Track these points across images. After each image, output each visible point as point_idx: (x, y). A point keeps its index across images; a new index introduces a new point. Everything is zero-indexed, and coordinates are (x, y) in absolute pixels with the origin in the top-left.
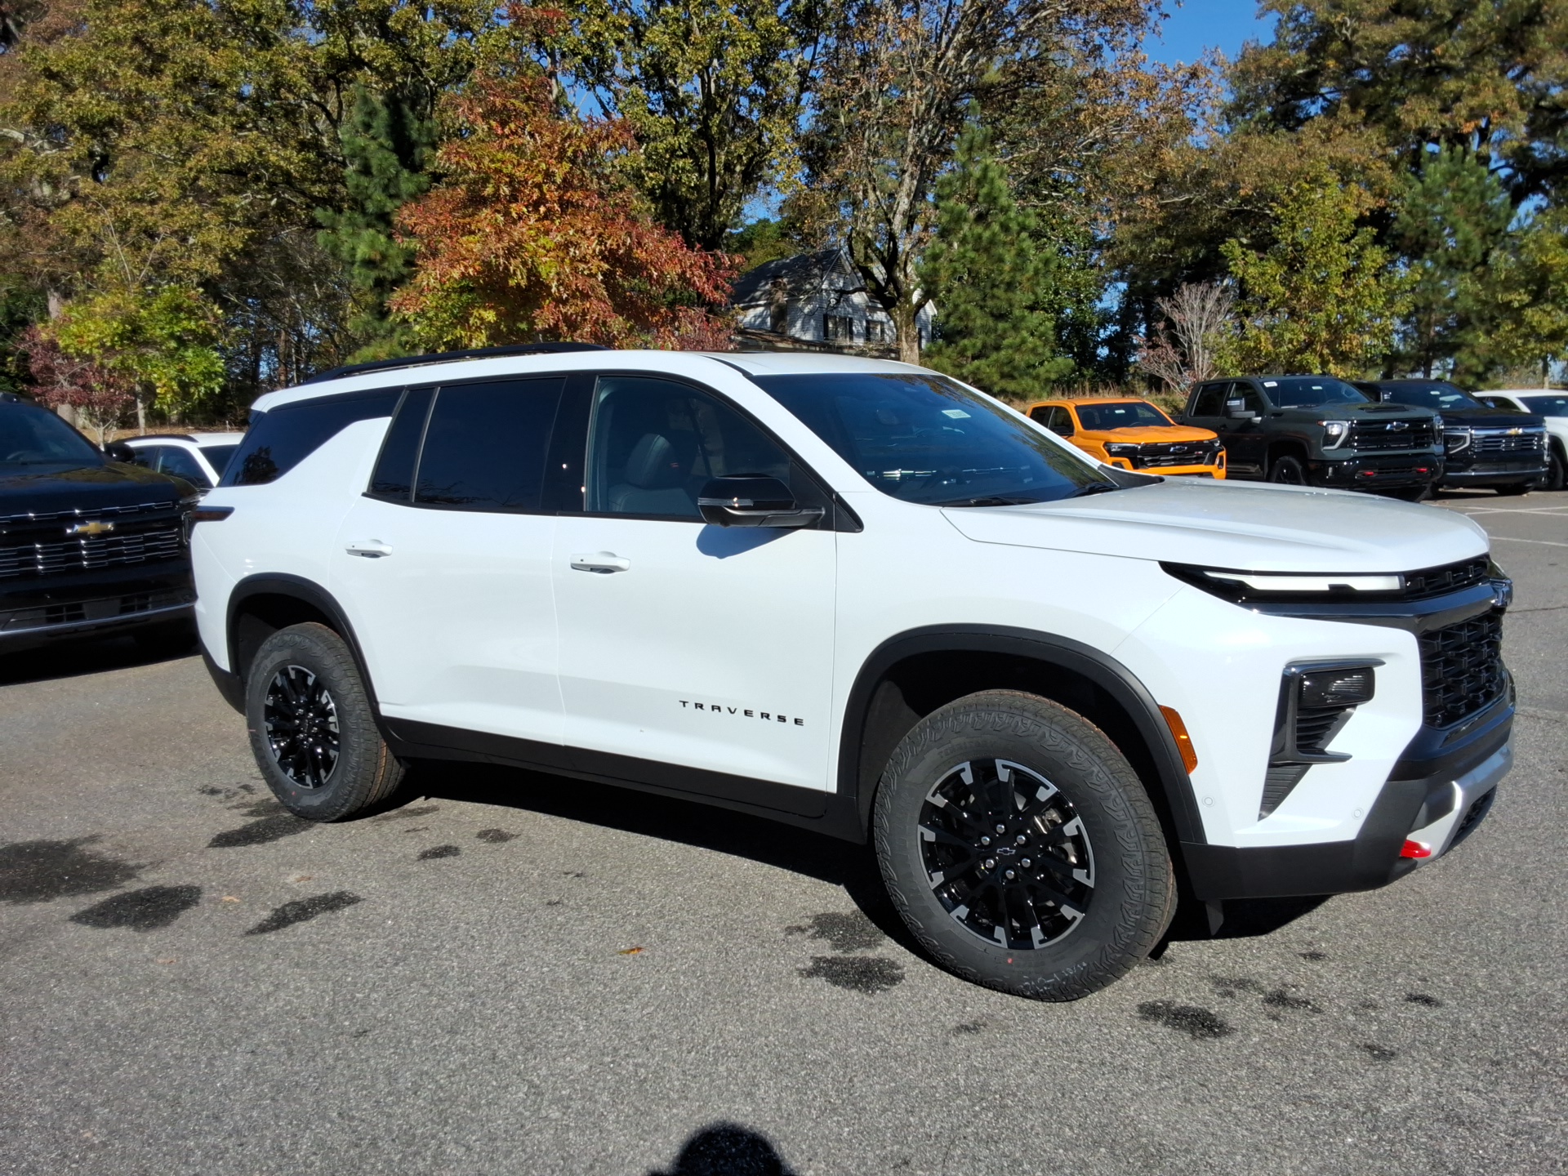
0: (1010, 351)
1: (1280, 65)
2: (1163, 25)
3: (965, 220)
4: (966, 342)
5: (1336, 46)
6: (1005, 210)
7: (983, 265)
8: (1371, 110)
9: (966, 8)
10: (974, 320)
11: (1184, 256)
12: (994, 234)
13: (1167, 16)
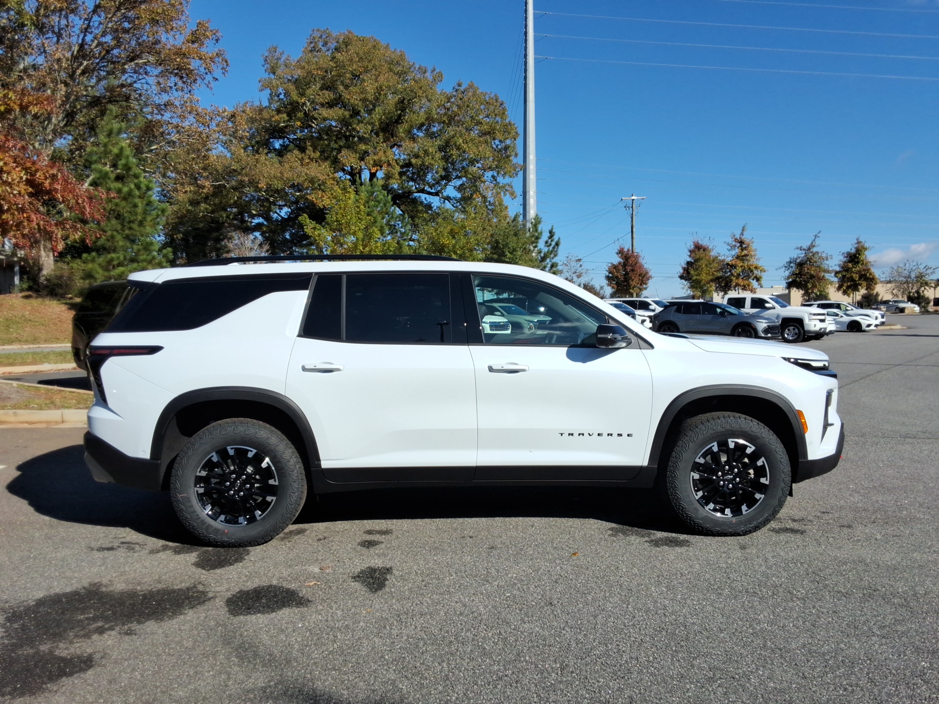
0: (145, 264)
1: (273, 119)
2: (213, 84)
3: (109, 178)
4: (113, 255)
5: (300, 115)
6: (136, 176)
7: (124, 208)
8: (322, 152)
9: (92, 47)
10: (118, 242)
11: (221, 216)
12: (131, 190)
13: (217, 79)
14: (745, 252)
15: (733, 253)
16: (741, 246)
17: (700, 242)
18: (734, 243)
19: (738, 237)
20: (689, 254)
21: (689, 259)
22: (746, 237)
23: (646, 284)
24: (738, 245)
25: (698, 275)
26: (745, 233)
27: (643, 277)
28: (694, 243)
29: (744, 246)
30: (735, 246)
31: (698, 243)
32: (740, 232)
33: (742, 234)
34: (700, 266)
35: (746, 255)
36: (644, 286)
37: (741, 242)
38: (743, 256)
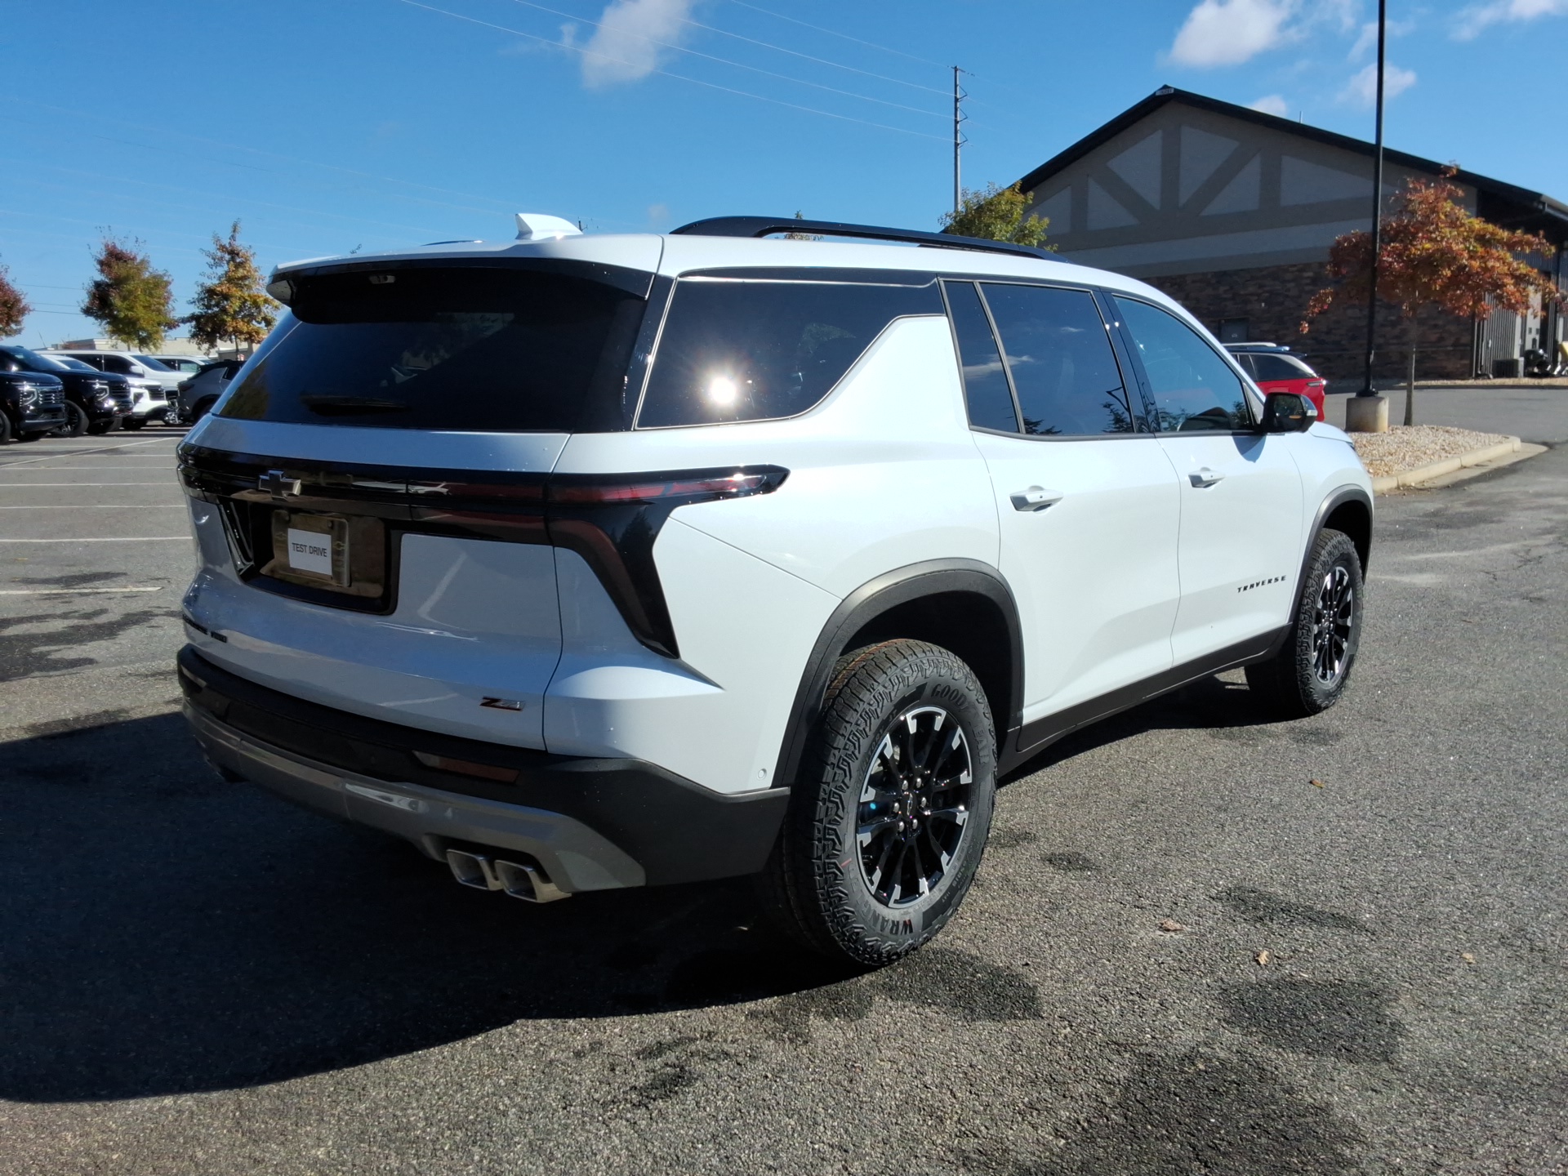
14: (241, 272)
15: (221, 271)
16: (233, 259)
17: (119, 247)
18: (219, 254)
19: (226, 242)
20: (99, 267)
21: (99, 277)
22: (241, 244)
23: (17, 323)
24: (227, 257)
25: (131, 309)
26: (237, 236)
27: (11, 308)
28: (107, 246)
29: (238, 260)
30: (222, 258)
31: (114, 247)
32: (229, 233)
33: (233, 237)
34: (130, 292)
35: (244, 278)
36: (13, 326)
37: (233, 253)
38: (239, 279)
